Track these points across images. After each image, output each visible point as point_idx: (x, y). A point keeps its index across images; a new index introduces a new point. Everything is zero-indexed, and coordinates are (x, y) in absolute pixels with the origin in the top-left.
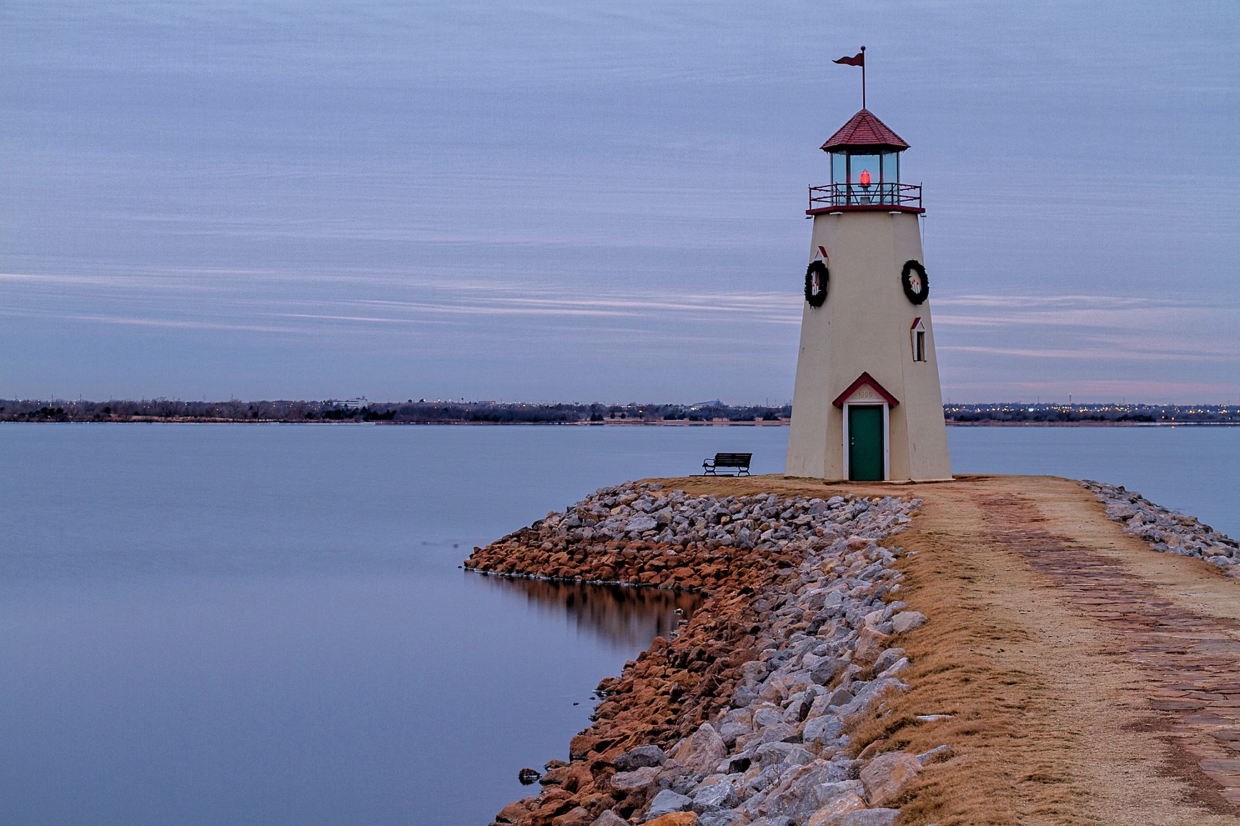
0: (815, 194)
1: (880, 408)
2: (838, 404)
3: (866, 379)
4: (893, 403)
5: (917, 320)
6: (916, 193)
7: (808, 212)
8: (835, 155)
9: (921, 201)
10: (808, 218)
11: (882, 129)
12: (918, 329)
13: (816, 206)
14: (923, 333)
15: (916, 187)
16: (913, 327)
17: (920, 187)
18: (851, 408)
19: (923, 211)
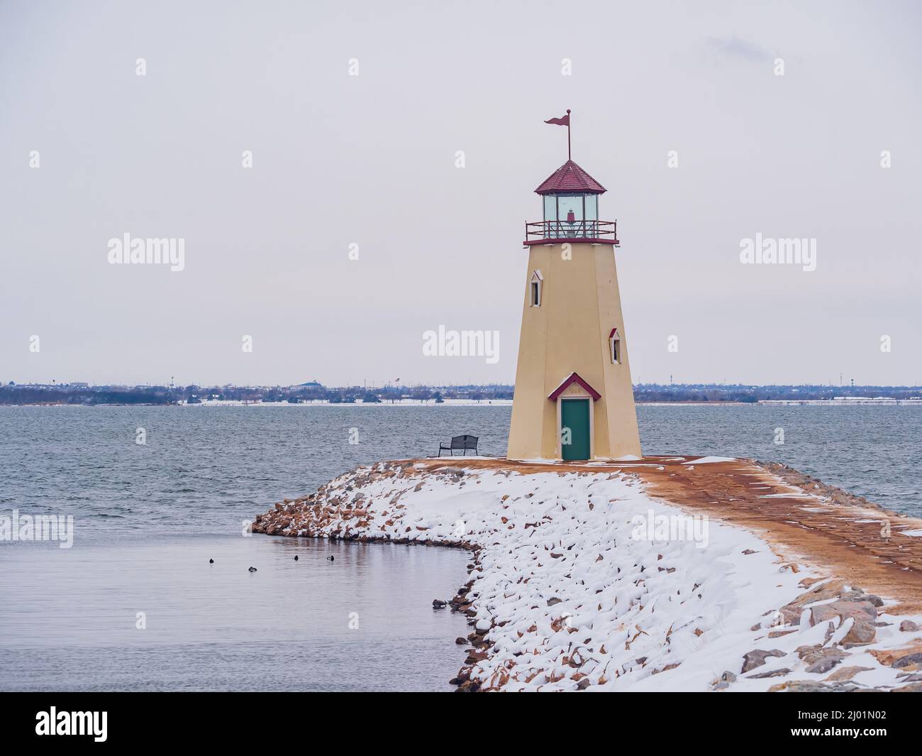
0: (531, 229)
1: (587, 401)
2: (553, 398)
3: (575, 379)
4: (597, 397)
5: (614, 330)
6: (611, 228)
7: (525, 243)
8: (546, 197)
9: (616, 235)
10: (525, 248)
11: (584, 177)
12: (615, 337)
13: (532, 238)
14: (618, 341)
15: (612, 223)
16: (611, 335)
17: (615, 224)
18: (564, 402)
19: (618, 242)
